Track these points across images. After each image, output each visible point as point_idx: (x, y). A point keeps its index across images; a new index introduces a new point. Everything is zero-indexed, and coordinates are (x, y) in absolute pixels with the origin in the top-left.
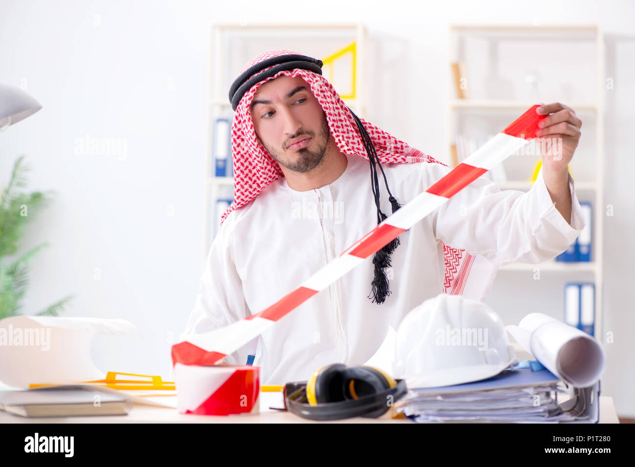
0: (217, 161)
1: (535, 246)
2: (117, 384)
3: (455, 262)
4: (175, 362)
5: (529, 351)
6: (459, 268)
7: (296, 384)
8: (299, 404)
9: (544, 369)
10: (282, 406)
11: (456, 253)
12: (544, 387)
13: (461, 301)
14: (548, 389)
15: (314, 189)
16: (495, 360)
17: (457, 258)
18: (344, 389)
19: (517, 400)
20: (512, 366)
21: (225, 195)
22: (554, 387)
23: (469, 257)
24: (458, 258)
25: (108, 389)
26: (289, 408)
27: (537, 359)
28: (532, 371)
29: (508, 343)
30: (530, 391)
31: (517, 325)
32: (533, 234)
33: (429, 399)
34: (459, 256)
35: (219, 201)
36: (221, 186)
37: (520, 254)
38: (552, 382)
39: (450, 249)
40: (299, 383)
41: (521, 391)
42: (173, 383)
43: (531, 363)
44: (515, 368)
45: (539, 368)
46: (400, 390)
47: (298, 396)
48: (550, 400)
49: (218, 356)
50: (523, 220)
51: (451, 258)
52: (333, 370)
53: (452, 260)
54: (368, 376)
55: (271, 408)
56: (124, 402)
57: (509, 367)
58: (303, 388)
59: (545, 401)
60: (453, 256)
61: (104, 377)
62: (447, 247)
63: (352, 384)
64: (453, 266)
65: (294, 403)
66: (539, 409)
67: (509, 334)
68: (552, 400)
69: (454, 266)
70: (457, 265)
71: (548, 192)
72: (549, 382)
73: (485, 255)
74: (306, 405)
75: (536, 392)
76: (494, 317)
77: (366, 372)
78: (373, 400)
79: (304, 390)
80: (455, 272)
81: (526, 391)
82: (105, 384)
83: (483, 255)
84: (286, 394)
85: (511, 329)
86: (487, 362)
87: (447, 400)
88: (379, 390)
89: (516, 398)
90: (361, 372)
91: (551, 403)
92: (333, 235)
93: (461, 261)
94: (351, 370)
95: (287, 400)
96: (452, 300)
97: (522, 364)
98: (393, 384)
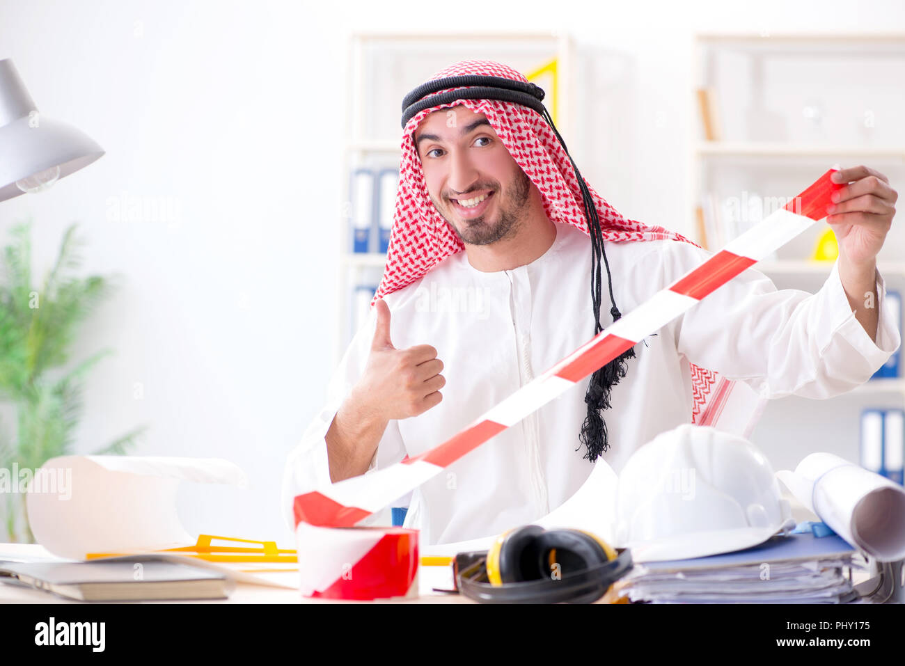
0: (356, 231)
1: (823, 373)
2: (213, 554)
3: (703, 388)
4: (297, 522)
5: (809, 507)
6: (709, 398)
7: (471, 555)
8: (477, 584)
9: (832, 535)
10: (451, 587)
11: (707, 375)
12: (833, 561)
13: (712, 436)
14: (839, 564)
15: (505, 270)
16: (761, 522)
17: (708, 383)
18: (541, 562)
19: (793, 580)
20: (786, 530)
21: (367, 279)
22: (848, 560)
23: (726, 384)
24: (710, 382)
25: (199, 561)
26: (461, 590)
27: (821, 519)
28: (816, 537)
29: (781, 497)
30: (813, 566)
31: (793, 470)
32: (821, 355)
33: (665, 577)
34: (711, 380)
35: (359, 288)
36: (362, 268)
37: (801, 383)
38: (844, 553)
39: (698, 369)
40: (477, 553)
41: (800, 567)
42: (295, 552)
43: (813, 526)
44: (790, 533)
45: (825, 533)
46: (623, 565)
47: (475, 573)
48: (841, 580)
49: (359, 514)
50: (806, 334)
51: (699, 381)
52: (525, 534)
53: (699, 384)
54: (576, 543)
55: (435, 590)
56: (223, 579)
57: (782, 531)
58: (481, 560)
59: (835, 581)
60: (702, 380)
61: (193, 542)
62: (694, 365)
63: (553, 554)
64: (700, 394)
65: (470, 582)
66: (825, 592)
67: (781, 483)
68: (845, 580)
69: (702, 394)
70: (707, 393)
71: (845, 294)
72: (839, 553)
73: (748, 381)
74: (486, 586)
75: (821, 569)
76: (759, 459)
77: (573, 538)
78: (583, 578)
79: (484, 564)
80: (702, 403)
81: (806, 565)
82: (195, 554)
83: (745, 381)
84: (457, 570)
85: (785, 476)
86: (749, 525)
87: (691, 579)
88: (593, 564)
89: (792, 577)
90: (565, 537)
91: (843, 584)
92: (530, 340)
93: (714, 388)
94: (552, 535)
95: (459, 578)
96: (699, 432)
97: (800, 528)
98: (612, 555)
